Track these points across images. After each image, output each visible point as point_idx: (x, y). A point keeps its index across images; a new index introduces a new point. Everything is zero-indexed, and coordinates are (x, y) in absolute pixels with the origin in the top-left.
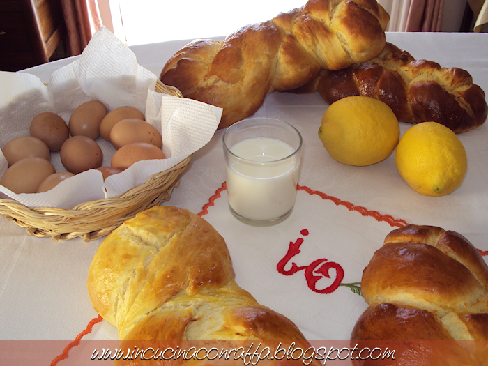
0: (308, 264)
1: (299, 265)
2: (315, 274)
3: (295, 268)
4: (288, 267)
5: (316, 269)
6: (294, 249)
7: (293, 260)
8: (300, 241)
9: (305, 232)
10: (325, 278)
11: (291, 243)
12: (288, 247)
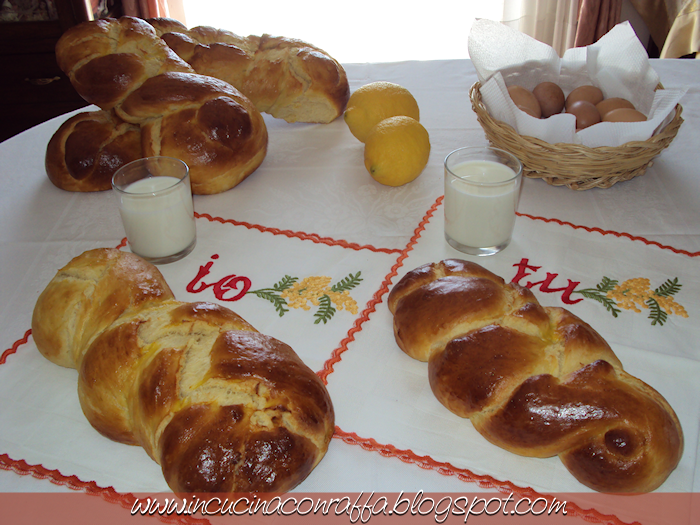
0: (216, 281)
1: (207, 284)
2: (222, 288)
3: (204, 286)
4: (197, 286)
5: (225, 284)
6: (204, 271)
7: (202, 280)
8: (210, 264)
9: (215, 257)
10: (232, 290)
11: (201, 267)
12: (198, 271)
